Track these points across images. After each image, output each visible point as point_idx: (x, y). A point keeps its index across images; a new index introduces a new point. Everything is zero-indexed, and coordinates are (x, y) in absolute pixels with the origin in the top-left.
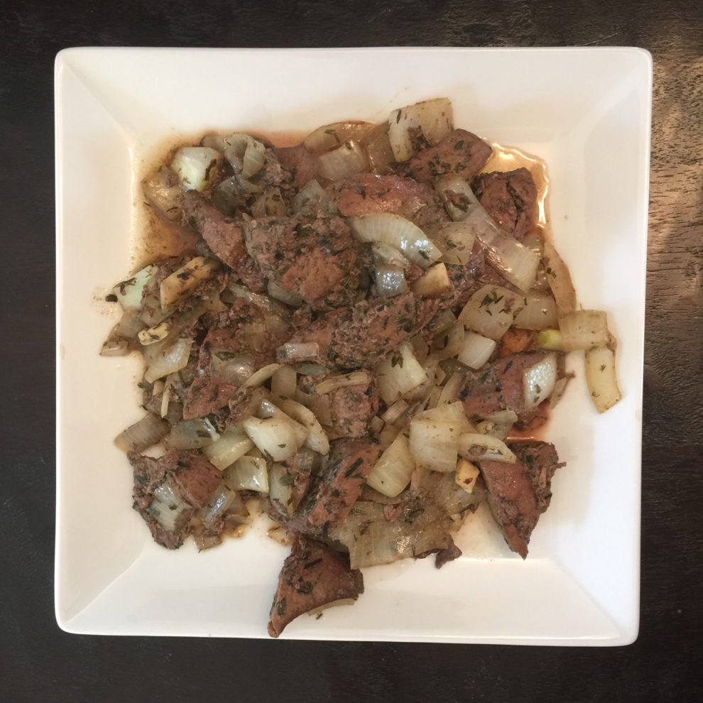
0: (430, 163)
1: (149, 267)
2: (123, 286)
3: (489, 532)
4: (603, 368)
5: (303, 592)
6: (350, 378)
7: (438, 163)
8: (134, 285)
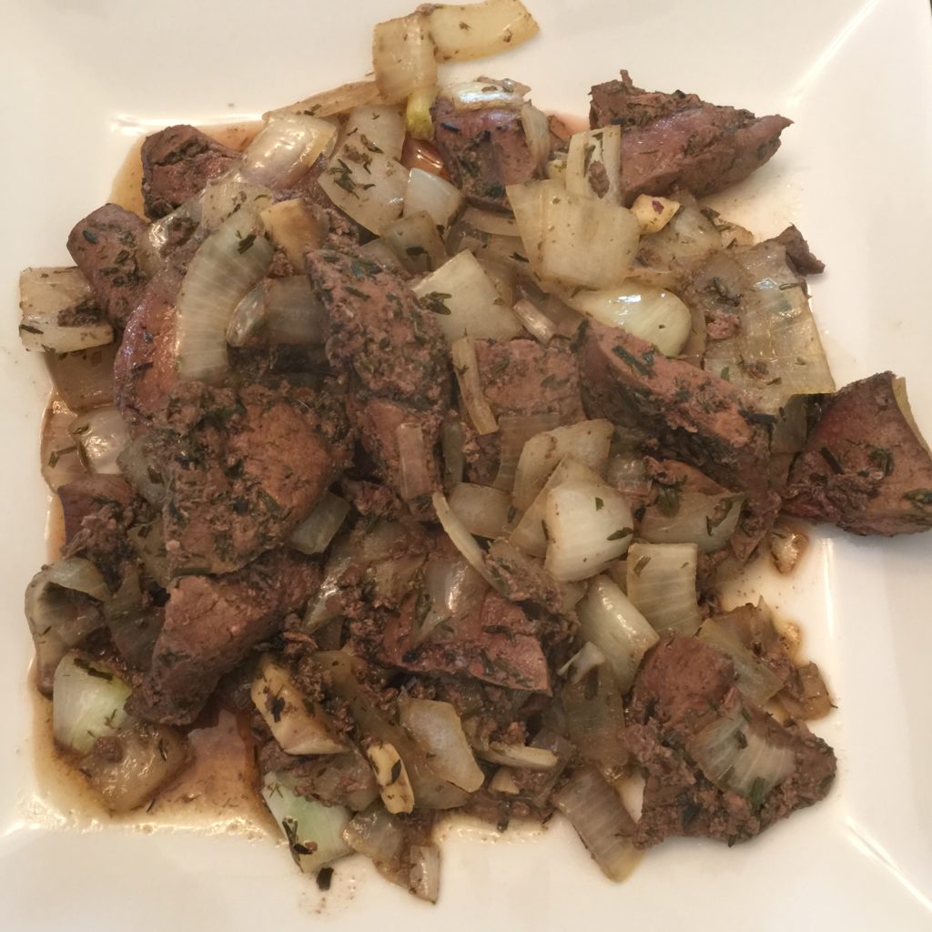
0: (117, 283)
1: (266, 793)
2: (299, 850)
3: (754, 197)
4: (464, 26)
5: (888, 466)
6: (461, 368)
7: (116, 271)
8: (296, 824)
